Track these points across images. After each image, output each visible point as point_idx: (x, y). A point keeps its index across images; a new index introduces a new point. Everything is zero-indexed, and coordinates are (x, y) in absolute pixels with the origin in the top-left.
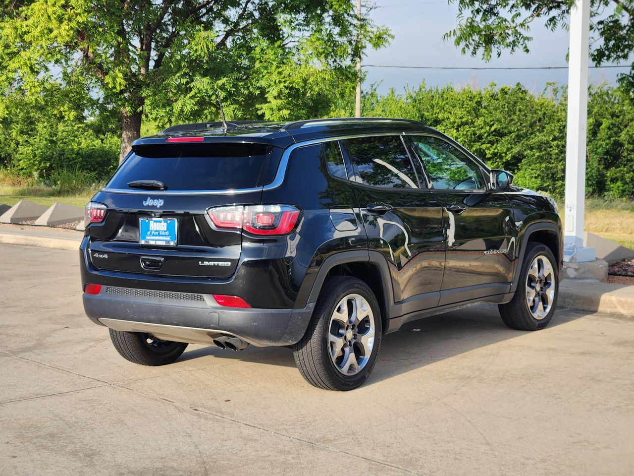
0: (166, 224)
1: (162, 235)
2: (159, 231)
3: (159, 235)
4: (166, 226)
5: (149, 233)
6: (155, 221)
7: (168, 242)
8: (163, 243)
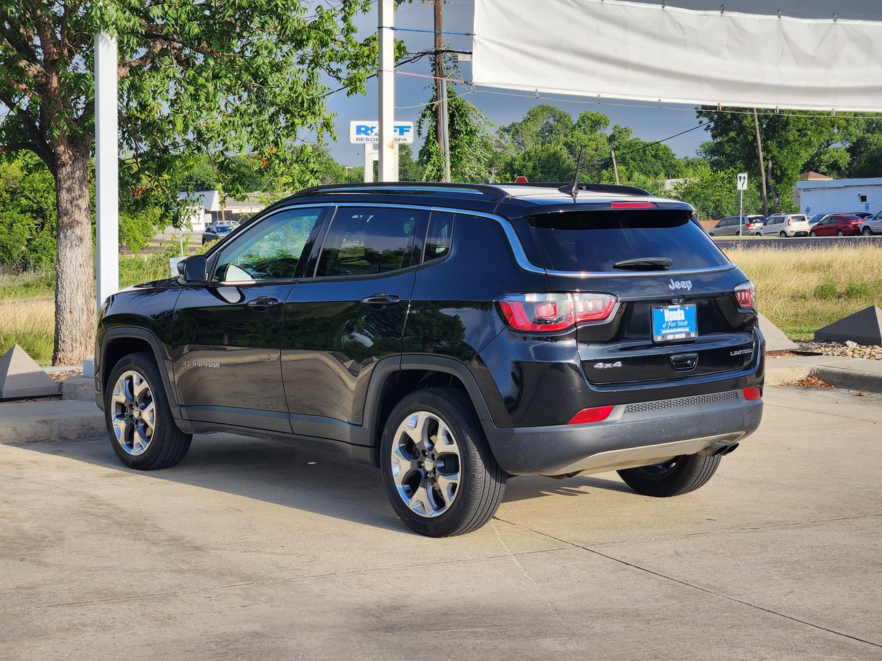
0: (682, 311)
1: (681, 327)
2: (676, 321)
3: (677, 327)
4: (683, 315)
5: (664, 326)
6: (670, 310)
7: (688, 334)
8: (683, 336)
